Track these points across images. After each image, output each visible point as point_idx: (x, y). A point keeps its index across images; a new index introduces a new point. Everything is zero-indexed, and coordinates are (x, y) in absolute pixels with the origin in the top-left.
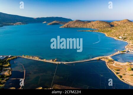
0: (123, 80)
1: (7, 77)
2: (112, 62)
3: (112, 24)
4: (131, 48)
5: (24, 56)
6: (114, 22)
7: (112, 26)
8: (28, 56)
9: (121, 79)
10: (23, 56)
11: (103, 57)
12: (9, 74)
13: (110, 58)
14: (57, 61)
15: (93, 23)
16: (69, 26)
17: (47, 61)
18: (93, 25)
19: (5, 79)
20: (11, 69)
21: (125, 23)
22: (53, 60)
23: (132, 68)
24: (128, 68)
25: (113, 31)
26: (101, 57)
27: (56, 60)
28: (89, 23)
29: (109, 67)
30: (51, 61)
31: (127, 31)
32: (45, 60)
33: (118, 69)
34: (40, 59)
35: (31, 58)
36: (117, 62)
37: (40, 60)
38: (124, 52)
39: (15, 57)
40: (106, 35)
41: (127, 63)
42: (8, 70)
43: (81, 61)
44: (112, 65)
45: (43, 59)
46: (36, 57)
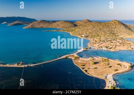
0: (88, 73)
2: (78, 59)
3: (75, 23)
4: (92, 45)
6: (77, 22)
7: (75, 25)
9: (86, 73)
11: (70, 55)
13: (76, 55)
15: (58, 23)
16: (34, 26)
17: (11, 66)
18: (58, 25)
21: (86, 22)
22: (18, 64)
23: (94, 62)
24: (91, 63)
25: (77, 30)
26: (67, 55)
27: (22, 64)
28: (54, 23)
29: (75, 64)
30: (16, 65)
31: (88, 30)
32: (8, 65)
33: (83, 65)
34: (2, 65)
36: (82, 58)
38: (87, 48)
40: (71, 34)
41: (90, 59)
43: (49, 62)
44: (78, 61)
45: (5, 64)
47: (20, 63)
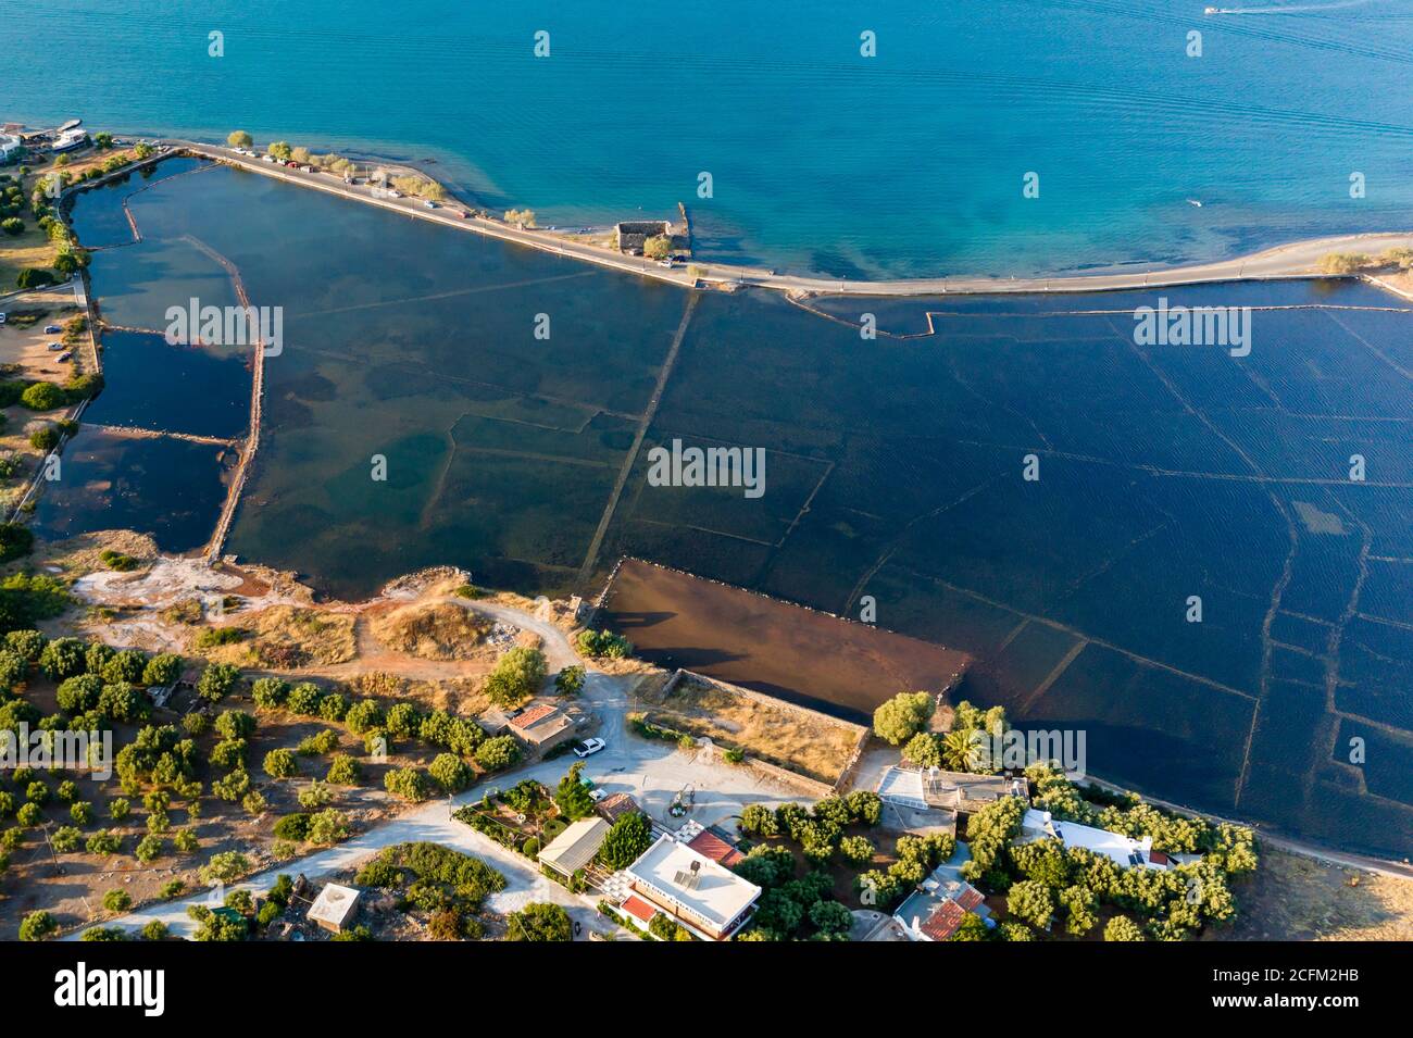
1: (56, 398)
5: (248, 142)
8: (298, 154)
10: (233, 151)
12: (78, 374)
14: (685, 248)
17: (556, 242)
19: (36, 425)
20: (94, 307)
22: (633, 236)
27: (676, 241)
30: (602, 248)
32: (516, 228)
35: (335, 179)
37: (452, 215)
39: (134, 154)
42: (62, 322)
46: (406, 178)
47: (654, 231)
